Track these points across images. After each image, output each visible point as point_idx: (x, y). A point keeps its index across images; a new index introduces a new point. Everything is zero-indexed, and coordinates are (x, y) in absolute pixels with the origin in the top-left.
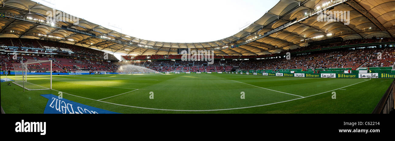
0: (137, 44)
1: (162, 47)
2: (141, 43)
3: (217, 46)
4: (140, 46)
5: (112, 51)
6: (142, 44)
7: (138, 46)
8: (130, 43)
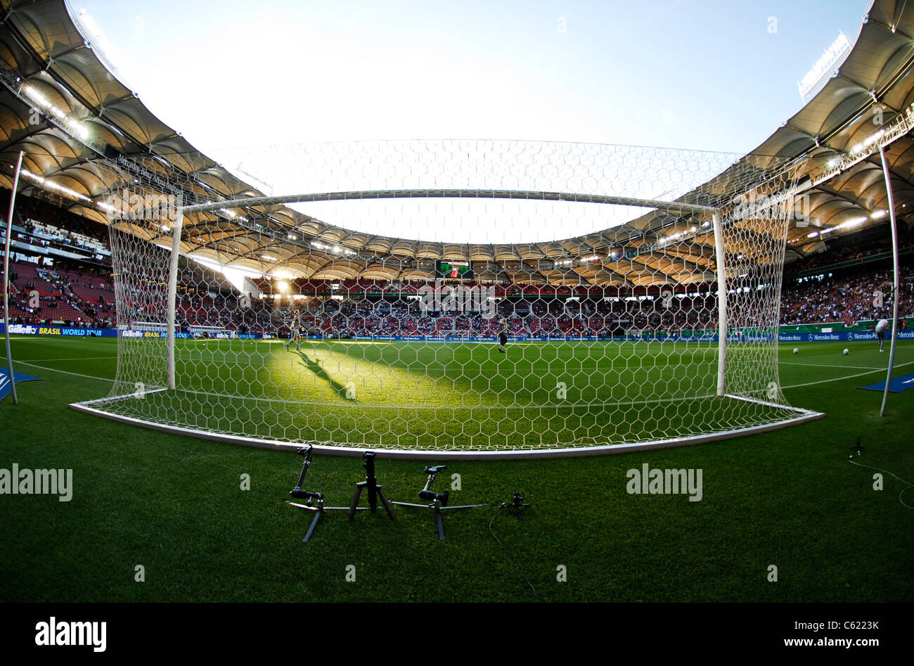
0: (309, 238)
1: (385, 255)
2: (326, 236)
3: (564, 254)
4: (318, 246)
5: (220, 261)
6: (325, 242)
7: (313, 246)
8: (290, 237)
